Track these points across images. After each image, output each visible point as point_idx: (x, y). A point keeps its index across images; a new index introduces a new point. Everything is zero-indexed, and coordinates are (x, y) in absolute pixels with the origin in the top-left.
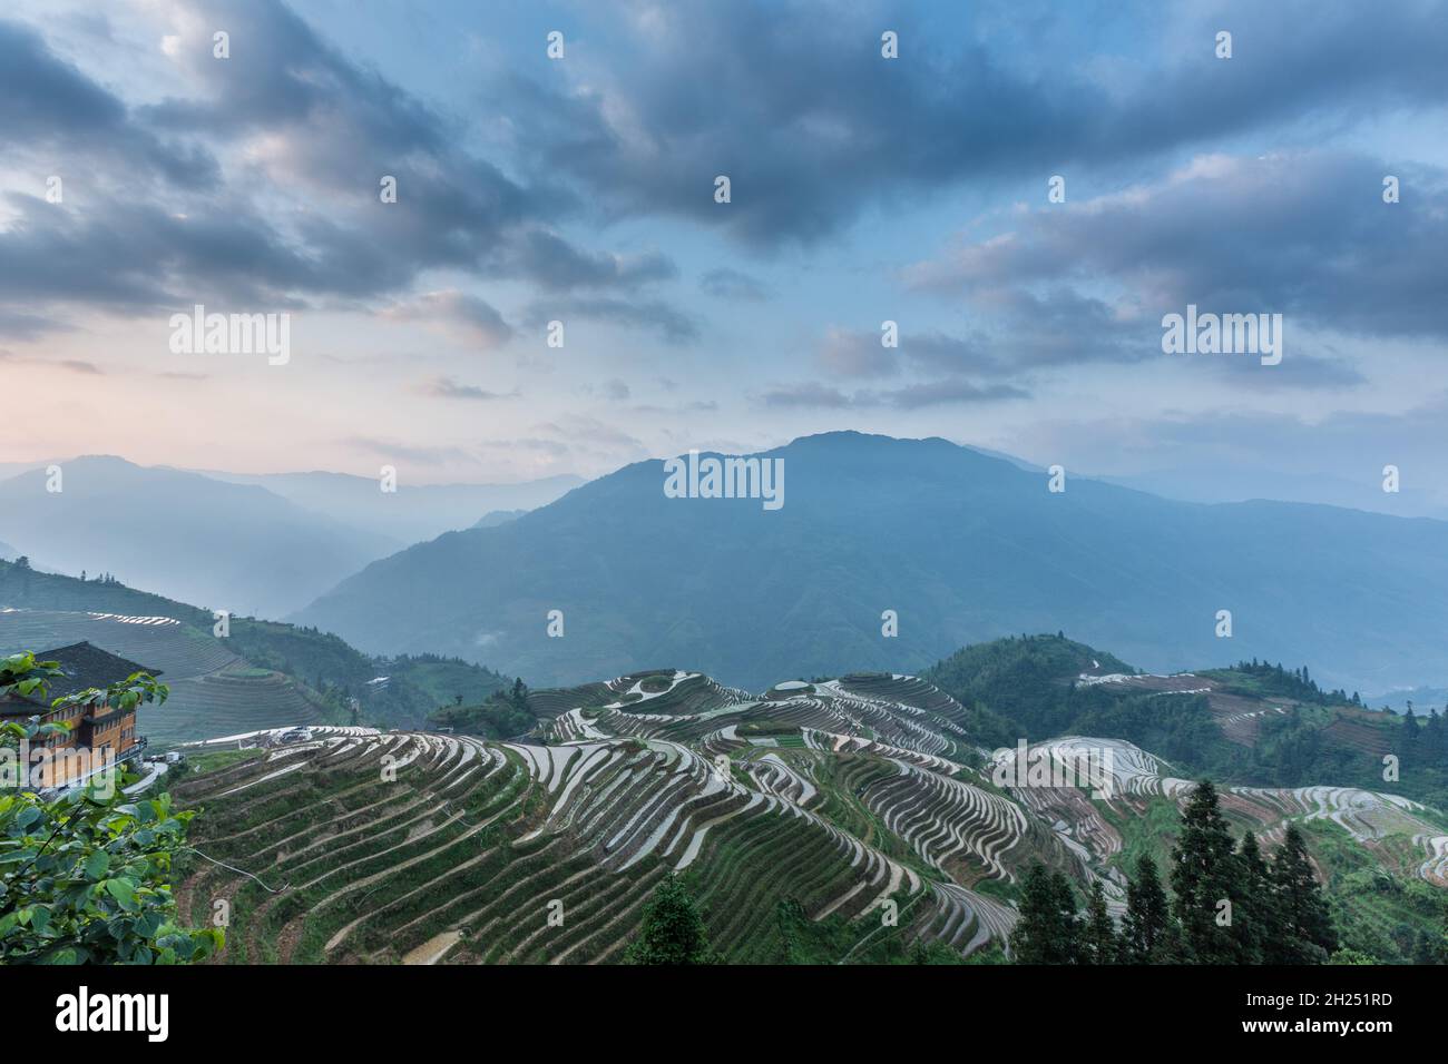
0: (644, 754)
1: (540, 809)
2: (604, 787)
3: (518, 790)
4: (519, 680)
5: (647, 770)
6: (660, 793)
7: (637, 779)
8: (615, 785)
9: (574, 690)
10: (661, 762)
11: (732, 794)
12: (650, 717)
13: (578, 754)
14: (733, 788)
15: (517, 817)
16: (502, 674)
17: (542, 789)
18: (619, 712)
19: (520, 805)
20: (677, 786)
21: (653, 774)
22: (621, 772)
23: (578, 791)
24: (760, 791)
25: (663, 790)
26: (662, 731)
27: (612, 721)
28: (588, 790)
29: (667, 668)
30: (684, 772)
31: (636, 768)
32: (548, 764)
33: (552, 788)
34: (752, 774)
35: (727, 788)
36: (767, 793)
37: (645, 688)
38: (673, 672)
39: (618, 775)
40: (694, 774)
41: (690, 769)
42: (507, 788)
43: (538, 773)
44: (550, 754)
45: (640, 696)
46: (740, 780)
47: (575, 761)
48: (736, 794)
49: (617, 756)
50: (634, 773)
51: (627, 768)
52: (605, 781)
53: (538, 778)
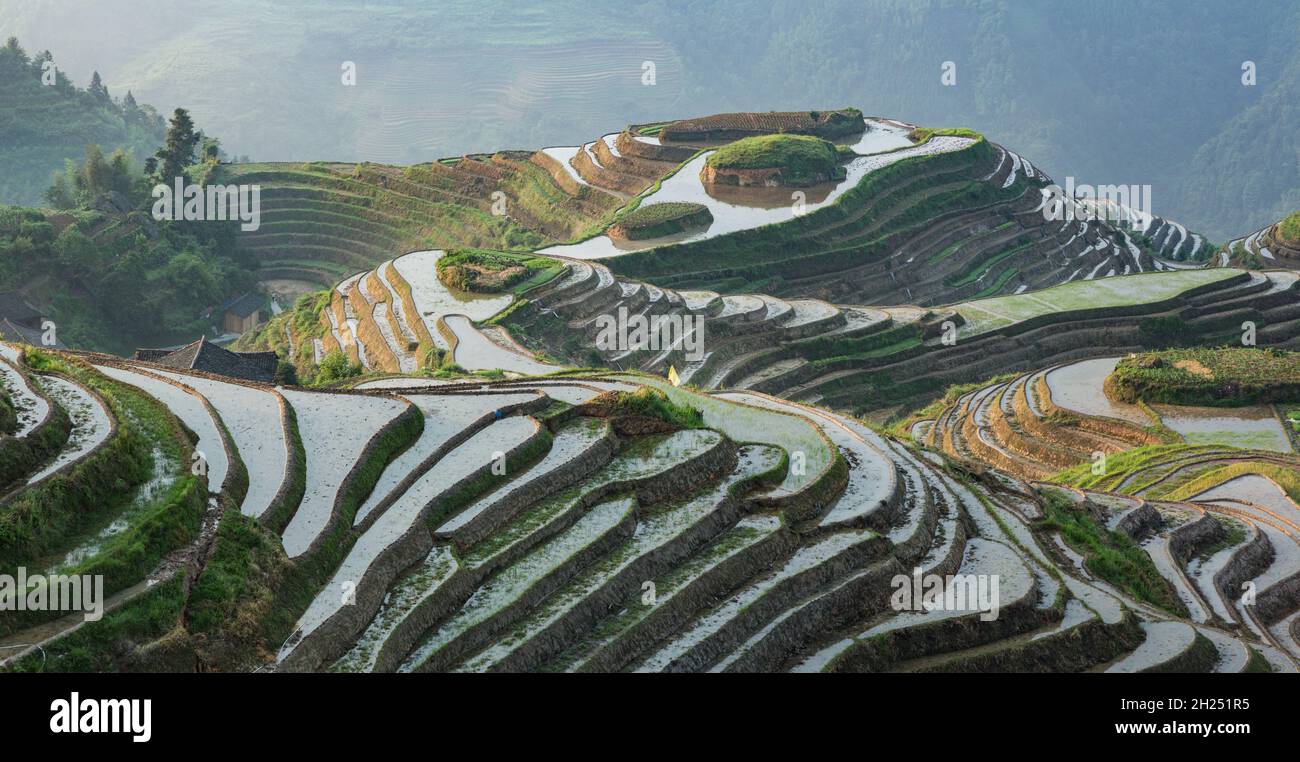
0: (685, 446)
1: (249, 613)
2: (516, 556)
3: (161, 538)
4: (182, 119)
5: (698, 509)
6: (748, 598)
7: (651, 539)
8: (560, 552)
9: (415, 174)
10: (759, 483)
11: (1056, 617)
12: (741, 304)
13: (409, 428)
14: (1067, 596)
15: (156, 630)
16: (117, 90)
17: (255, 543)
18: (607, 278)
19: (167, 590)
20: (825, 574)
21: (720, 526)
22: (587, 506)
23: (401, 562)
24: (1184, 614)
25: (764, 587)
26: (791, 366)
27: (572, 313)
28: (445, 564)
29: (829, 104)
30: (860, 523)
31: (654, 497)
32: (282, 452)
33: (298, 539)
34: (1158, 550)
35: (1037, 594)
36: (1216, 622)
37: (727, 183)
38: (852, 126)
39: (573, 519)
40: (899, 536)
41: (888, 515)
42: (118, 527)
43: (238, 482)
44: (291, 416)
45: (702, 218)
46: (1100, 571)
47: (395, 453)
48: (1075, 618)
49: (571, 446)
50: (643, 512)
51: (612, 493)
52: (518, 535)
53: (240, 502)
